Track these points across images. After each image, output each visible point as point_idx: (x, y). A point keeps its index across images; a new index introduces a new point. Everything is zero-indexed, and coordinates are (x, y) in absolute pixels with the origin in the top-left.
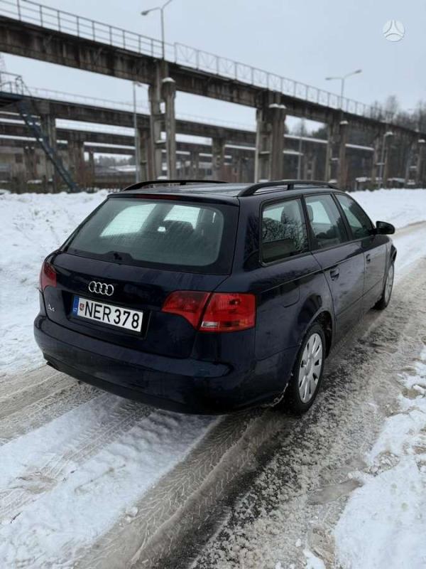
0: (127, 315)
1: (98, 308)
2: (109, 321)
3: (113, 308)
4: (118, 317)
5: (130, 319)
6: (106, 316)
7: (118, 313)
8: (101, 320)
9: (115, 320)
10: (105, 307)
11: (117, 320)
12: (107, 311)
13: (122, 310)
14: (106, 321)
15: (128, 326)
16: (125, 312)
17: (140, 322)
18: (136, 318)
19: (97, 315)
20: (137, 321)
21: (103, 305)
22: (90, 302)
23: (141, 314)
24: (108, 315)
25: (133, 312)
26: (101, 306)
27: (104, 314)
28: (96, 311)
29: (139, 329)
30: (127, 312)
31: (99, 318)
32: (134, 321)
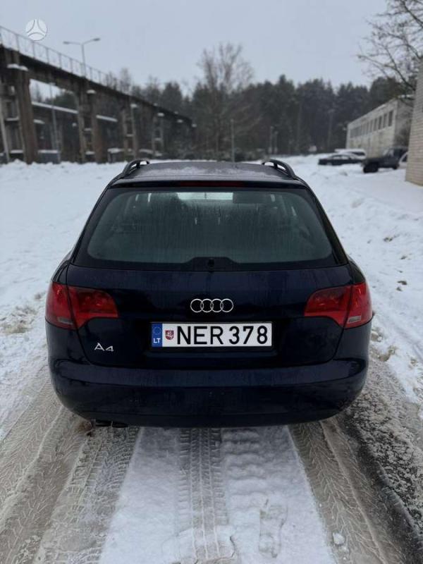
0: (248, 330)
1: (199, 331)
2: (222, 343)
3: (226, 327)
4: (236, 335)
5: (255, 334)
6: (215, 339)
7: (234, 331)
8: (209, 345)
9: (231, 341)
10: (212, 328)
11: (234, 339)
12: (216, 332)
13: (241, 326)
14: (216, 343)
15: (253, 342)
16: (245, 328)
17: (269, 335)
18: (262, 331)
19: (199, 339)
20: (264, 335)
21: (209, 326)
22: (185, 327)
23: (269, 326)
24: (218, 336)
25: (256, 326)
26: (206, 328)
27: (212, 335)
28: (196, 335)
29: (269, 343)
30: (248, 327)
31: (205, 343)
32: (260, 335)
